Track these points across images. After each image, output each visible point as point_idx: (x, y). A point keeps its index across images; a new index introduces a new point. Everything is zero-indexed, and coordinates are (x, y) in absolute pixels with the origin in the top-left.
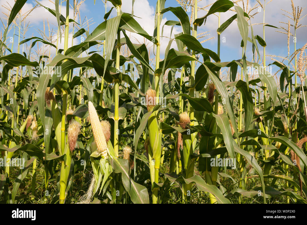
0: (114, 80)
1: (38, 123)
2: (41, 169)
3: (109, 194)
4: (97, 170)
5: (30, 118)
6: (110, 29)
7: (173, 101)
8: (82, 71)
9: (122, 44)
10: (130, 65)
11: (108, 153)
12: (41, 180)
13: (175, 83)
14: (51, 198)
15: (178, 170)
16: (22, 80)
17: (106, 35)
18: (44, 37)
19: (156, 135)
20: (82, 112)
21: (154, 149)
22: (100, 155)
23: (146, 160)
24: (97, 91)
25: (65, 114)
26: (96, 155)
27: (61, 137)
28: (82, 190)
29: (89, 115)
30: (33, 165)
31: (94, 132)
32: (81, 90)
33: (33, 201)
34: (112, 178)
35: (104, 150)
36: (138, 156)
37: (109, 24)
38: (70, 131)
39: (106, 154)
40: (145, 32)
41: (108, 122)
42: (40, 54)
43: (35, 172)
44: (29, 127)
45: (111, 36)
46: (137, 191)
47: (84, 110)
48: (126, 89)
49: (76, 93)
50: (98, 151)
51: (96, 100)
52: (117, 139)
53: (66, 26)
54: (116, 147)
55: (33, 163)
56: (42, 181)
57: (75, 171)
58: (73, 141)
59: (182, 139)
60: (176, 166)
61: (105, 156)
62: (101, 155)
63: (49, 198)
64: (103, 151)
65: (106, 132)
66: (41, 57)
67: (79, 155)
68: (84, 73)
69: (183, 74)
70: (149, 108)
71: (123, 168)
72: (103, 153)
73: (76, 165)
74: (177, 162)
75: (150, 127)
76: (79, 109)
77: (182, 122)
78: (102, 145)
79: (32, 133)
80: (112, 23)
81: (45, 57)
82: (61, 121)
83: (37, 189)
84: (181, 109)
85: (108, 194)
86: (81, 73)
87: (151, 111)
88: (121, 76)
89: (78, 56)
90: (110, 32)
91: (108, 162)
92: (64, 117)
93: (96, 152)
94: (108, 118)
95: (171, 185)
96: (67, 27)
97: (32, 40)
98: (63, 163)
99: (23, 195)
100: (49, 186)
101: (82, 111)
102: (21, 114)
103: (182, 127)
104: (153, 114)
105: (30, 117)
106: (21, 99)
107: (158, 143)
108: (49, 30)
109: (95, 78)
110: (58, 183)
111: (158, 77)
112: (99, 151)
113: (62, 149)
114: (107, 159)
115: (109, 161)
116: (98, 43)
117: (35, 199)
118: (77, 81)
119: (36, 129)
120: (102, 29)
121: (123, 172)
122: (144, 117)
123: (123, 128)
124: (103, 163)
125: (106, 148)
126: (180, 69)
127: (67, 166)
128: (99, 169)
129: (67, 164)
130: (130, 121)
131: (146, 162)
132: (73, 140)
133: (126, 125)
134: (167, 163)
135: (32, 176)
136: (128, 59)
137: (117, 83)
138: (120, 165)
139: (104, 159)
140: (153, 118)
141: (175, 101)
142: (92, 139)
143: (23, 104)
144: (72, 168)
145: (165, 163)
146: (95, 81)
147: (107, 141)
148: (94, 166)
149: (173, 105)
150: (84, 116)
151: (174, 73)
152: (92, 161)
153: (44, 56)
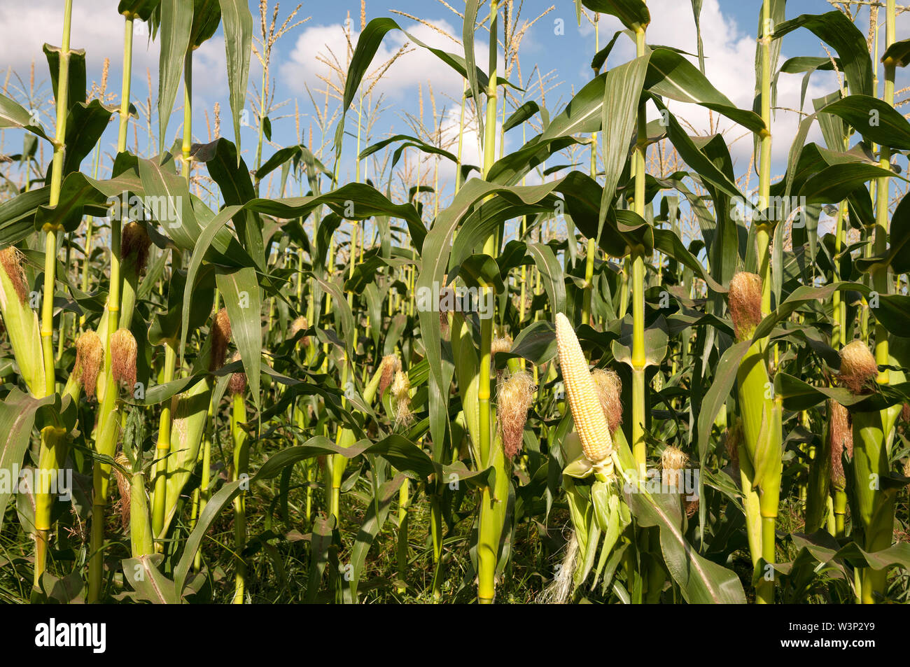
0: (628, 249)
1: (411, 376)
2: (419, 507)
3: (622, 588)
4: (583, 515)
5: (389, 362)
6: (616, 99)
7: (813, 308)
8: (527, 226)
9: (650, 141)
10: (669, 202)
11: (615, 466)
12: (420, 538)
13: (818, 249)
14: (450, 591)
15: (834, 524)
16: (365, 257)
17: (603, 116)
18: (421, 134)
19: (765, 413)
20: (536, 345)
21: (757, 457)
22: (591, 471)
23: (732, 491)
24: (576, 283)
25: (489, 350)
26: (580, 470)
27: (478, 417)
28: (537, 574)
29: (559, 352)
30: (401, 495)
31: (573, 402)
32: (523, 280)
33: (403, 597)
34: (628, 541)
35: (605, 457)
36: (708, 477)
37: (612, 85)
38: (504, 401)
39: (611, 469)
40: (725, 99)
41: (614, 374)
42: (410, 182)
43: (407, 516)
44: (386, 386)
45: (619, 119)
46: (708, 585)
47: (543, 340)
48: (657, 273)
49: (511, 290)
50: (586, 459)
51: (573, 310)
52: (640, 424)
53: (489, 98)
54: (640, 449)
55: (399, 491)
56: (425, 543)
57: (517, 516)
58: (512, 429)
59: (849, 427)
60: (826, 511)
61: (606, 473)
62: (595, 470)
63: (445, 592)
64: (600, 461)
65: (608, 403)
66: (413, 191)
67: (521, 470)
68: (533, 232)
69: (844, 222)
70: (740, 329)
71: (662, 514)
72: (600, 465)
73: (520, 498)
74: (830, 500)
75: (745, 389)
76: (527, 336)
77: (851, 373)
78: (597, 442)
79: (395, 404)
80: (622, 80)
81: (423, 189)
82: (478, 371)
83: (411, 566)
84: (839, 332)
85: (619, 589)
86: (525, 230)
87: (746, 339)
88: (651, 236)
89: (516, 182)
90: (617, 108)
91: (617, 494)
92: (486, 361)
93: (580, 461)
94: (614, 361)
95: (816, 570)
96: (491, 100)
97: (393, 143)
98: (486, 494)
99: (375, 578)
100: (444, 557)
101: (535, 343)
102: (363, 353)
103: (849, 388)
104: (754, 350)
105: (391, 359)
106: (360, 311)
107: (770, 436)
108: (435, 114)
109: (565, 245)
110: (473, 551)
111: (767, 232)
112: (590, 459)
113: (483, 453)
114: (613, 485)
115: (617, 488)
116: (576, 142)
117: (407, 591)
118: (515, 256)
119: (404, 395)
120: (592, 100)
121: (665, 524)
122: (724, 359)
123: (654, 391)
124: (602, 495)
125: (609, 451)
126: (833, 208)
127: (497, 501)
128: (590, 514)
129: (497, 494)
130: (670, 369)
131: (733, 496)
132: (512, 427)
133: (661, 382)
134: (791, 500)
135: (399, 525)
136: (667, 185)
137: (639, 258)
138: (654, 503)
139: (605, 484)
140: (753, 361)
141: (818, 308)
142: (566, 424)
143: (366, 324)
144: (510, 507)
145: (785, 502)
146: (565, 254)
147: (612, 429)
148: (574, 504)
149: (812, 321)
150: (544, 357)
151: (814, 222)
152: (569, 487)
153: (420, 187)
